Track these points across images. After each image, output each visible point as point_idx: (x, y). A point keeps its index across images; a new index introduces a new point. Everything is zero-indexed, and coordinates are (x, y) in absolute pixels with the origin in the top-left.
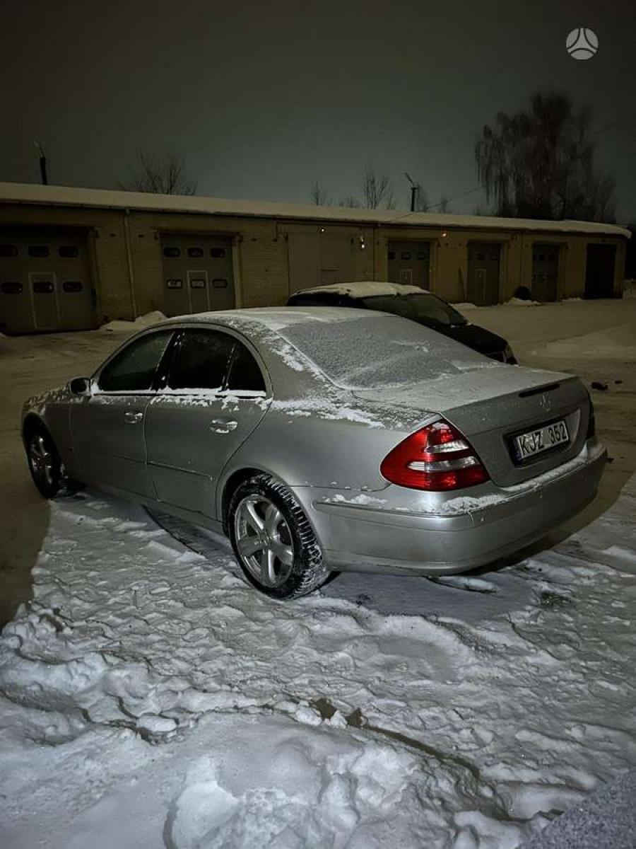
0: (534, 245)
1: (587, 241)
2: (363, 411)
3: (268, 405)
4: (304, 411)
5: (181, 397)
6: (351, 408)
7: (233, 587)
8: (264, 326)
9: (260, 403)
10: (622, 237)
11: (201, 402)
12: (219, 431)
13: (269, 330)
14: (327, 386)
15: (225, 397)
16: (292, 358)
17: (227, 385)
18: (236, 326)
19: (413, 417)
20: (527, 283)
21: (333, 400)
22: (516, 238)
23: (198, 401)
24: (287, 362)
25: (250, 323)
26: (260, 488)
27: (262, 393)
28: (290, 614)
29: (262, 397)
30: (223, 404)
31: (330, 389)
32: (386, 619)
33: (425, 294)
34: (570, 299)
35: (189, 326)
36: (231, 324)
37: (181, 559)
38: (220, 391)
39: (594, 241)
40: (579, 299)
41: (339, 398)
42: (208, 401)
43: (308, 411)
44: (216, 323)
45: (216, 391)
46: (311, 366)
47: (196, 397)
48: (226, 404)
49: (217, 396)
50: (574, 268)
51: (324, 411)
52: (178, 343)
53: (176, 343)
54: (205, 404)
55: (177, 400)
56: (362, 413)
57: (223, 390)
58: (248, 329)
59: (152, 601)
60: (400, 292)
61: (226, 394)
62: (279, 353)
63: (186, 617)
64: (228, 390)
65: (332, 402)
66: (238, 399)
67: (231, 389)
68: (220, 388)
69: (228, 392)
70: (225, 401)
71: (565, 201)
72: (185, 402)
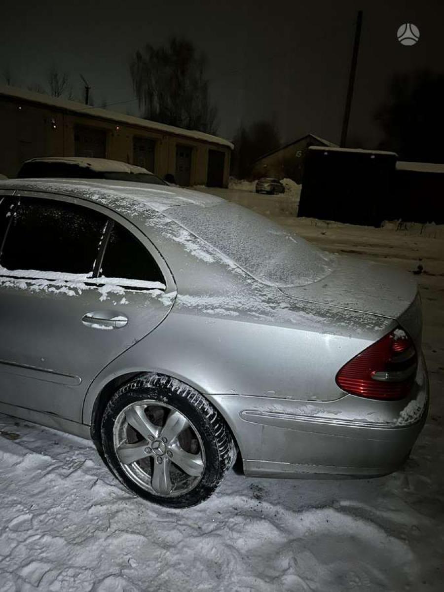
0: (177, 146)
1: (209, 147)
2: (308, 313)
3: (172, 300)
4: (227, 309)
5: (29, 281)
6: (290, 309)
7: (111, 498)
8: (144, 205)
9: (159, 296)
10: (228, 147)
11: (63, 290)
12: (96, 326)
13: (153, 211)
14: (249, 281)
15: (102, 285)
16: (195, 246)
17: (101, 271)
18: (104, 201)
19: (372, 323)
20: (172, 172)
21: (263, 298)
22: (166, 138)
23: (58, 288)
24: (191, 251)
25: (123, 199)
26: (159, 394)
27: (158, 284)
28: (196, 526)
29: (160, 289)
30: (101, 295)
31: (254, 286)
32: (301, 517)
33: (151, 175)
34: (199, 186)
35: (26, 194)
36: (95, 197)
37: (23, 464)
38: (90, 278)
39: (213, 148)
40: (204, 186)
41: (269, 296)
42: (75, 289)
43: (235, 310)
44: (72, 194)
45: (83, 277)
46: (222, 257)
47: (53, 283)
48: (105, 294)
49: (87, 284)
50: (201, 165)
51: (255, 311)
52: (12, 214)
53: (9, 214)
54: (71, 293)
55: (23, 285)
56: (307, 316)
57: (94, 276)
58: (123, 207)
59: (19, 542)
60: (133, 171)
61: (102, 282)
62: (177, 239)
63: (79, 561)
64: (103, 276)
65: (263, 301)
66: (123, 289)
67: (107, 276)
68: (91, 274)
69: (103, 280)
70: (104, 291)
71: (190, 118)
72: (36, 287)
